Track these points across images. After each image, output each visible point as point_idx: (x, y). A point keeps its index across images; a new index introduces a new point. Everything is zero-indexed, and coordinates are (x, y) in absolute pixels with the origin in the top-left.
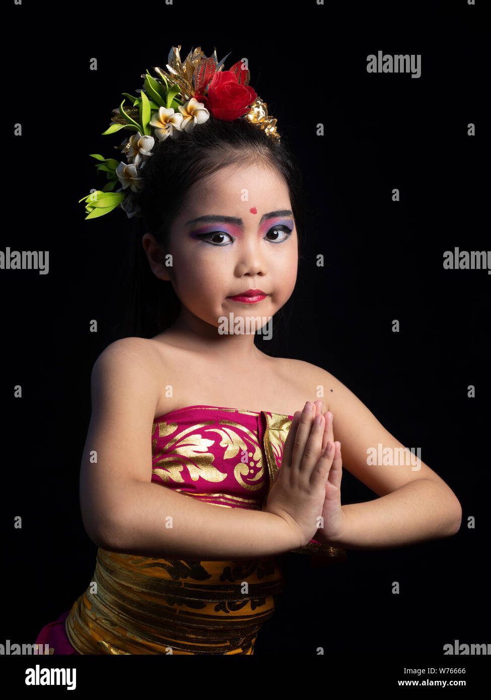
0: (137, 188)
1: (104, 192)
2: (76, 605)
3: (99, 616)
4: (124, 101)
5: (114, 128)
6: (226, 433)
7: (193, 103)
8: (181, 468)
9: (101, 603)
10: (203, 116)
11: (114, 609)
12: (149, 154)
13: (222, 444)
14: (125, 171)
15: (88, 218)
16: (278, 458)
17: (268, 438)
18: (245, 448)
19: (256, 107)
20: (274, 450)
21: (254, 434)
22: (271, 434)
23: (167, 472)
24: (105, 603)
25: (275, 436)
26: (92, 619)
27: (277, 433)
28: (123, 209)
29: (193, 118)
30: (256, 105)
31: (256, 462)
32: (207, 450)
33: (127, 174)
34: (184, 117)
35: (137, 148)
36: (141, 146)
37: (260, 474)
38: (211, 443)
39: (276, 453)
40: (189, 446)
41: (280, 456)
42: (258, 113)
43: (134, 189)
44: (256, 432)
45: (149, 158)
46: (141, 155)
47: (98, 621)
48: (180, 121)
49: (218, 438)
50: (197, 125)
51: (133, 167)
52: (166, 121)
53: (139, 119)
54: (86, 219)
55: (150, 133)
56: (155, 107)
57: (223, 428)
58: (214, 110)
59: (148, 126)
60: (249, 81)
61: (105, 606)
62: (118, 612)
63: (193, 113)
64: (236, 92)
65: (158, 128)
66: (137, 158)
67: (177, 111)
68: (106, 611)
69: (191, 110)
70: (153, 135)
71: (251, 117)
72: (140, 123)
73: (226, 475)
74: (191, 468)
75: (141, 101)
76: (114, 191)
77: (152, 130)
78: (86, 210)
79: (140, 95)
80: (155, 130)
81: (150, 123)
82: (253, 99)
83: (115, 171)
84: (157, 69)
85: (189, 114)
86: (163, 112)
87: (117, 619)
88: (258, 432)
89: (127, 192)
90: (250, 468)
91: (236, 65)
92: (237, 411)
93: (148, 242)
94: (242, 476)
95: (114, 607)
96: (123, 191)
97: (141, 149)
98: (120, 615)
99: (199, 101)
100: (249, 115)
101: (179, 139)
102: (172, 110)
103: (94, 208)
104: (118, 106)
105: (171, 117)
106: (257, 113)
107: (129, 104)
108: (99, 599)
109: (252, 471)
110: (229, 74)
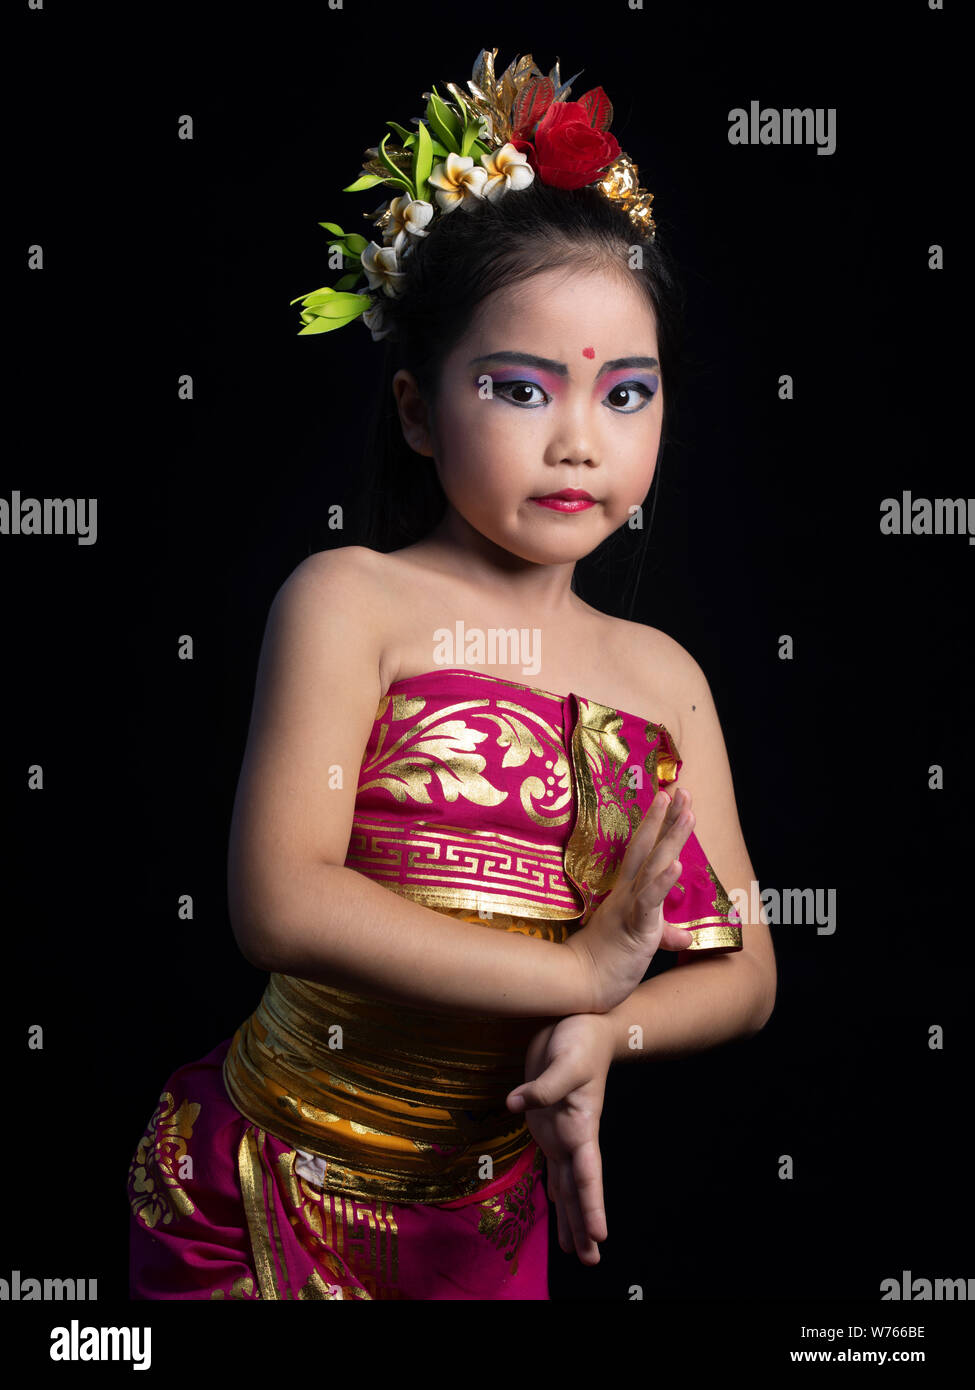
0: (395, 291)
1: (337, 291)
2: (238, 1036)
3: (279, 1051)
4: (389, 135)
5: (365, 182)
6: (510, 724)
7: (508, 152)
8: (428, 779)
9: (283, 1028)
10: (523, 177)
11: (305, 1037)
12: (422, 233)
13: (502, 742)
14: (378, 259)
15: (303, 333)
16: (596, 776)
17: (580, 741)
18: (539, 753)
19: (618, 170)
20: (590, 761)
21: (556, 731)
22: (584, 735)
23: (402, 784)
24: (289, 1026)
25: (593, 740)
26: (269, 1059)
27: (595, 735)
28: (366, 323)
29: (505, 178)
30: (618, 167)
31: (558, 779)
32: (474, 748)
33: (380, 265)
34: (489, 174)
35: (402, 220)
36: (409, 218)
37: (563, 801)
38: (482, 737)
39: (594, 767)
40: (442, 740)
41: (600, 772)
42: (622, 181)
43: (389, 291)
44: (560, 729)
45: (421, 240)
46: (408, 234)
47: (278, 1061)
48: (482, 183)
49: (494, 731)
50: (511, 192)
51: (390, 253)
52: (457, 179)
53: (410, 170)
54: (300, 334)
55: (428, 195)
56: (441, 152)
57: (504, 715)
58: (541, 168)
59: (426, 184)
60: (610, 124)
61: (290, 1034)
62: (313, 1043)
63: (505, 170)
64: (584, 141)
65: (442, 190)
66: (400, 238)
67: (478, 163)
68: (292, 1042)
69: (504, 164)
70: (433, 200)
71: (608, 186)
72: (413, 179)
73: (505, 795)
74: (443, 776)
75: (417, 139)
76: (354, 290)
77: (432, 192)
78: (302, 320)
79: (415, 129)
80: (437, 193)
81: (430, 180)
82: (614, 157)
83: (360, 255)
84: (451, 87)
85: (499, 171)
86: (456, 162)
87: (312, 1055)
88: (563, 728)
89: (378, 294)
90: (548, 787)
91: (589, 93)
92: (528, 690)
93: (402, 384)
94: (533, 799)
95: (306, 1034)
96: (370, 293)
97: (409, 223)
98: (318, 1048)
99: (520, 149)
100: (604, 183)
101: (476, 212)
102: (470, 161)
103: (316, 316)
104: (377, 144)
105: (467, 173)
106: (619, 182)
107: (396, 142)
108: (279, 1022)
109: (550, 794)
110: (576, 106)
